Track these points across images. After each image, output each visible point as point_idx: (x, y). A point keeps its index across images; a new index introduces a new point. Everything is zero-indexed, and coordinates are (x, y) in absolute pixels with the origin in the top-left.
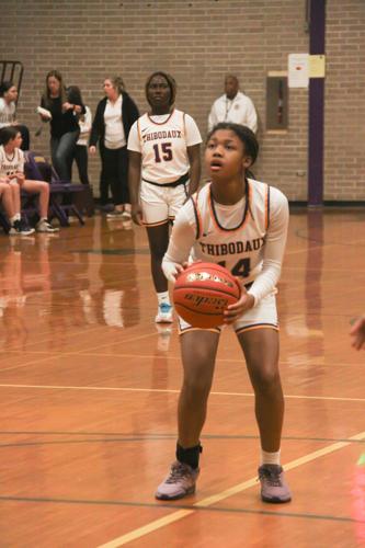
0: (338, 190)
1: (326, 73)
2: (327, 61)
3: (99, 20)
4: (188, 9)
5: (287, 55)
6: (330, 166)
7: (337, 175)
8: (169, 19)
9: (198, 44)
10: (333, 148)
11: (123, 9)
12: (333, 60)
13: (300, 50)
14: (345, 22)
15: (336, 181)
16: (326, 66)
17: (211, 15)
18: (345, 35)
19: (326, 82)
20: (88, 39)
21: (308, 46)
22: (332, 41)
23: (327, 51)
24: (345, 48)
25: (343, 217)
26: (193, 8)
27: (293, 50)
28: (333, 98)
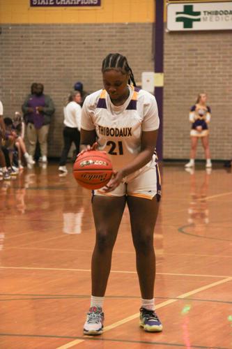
0: (172, 153)
1: (165, 84)
2: (165, 76)
3: (30, 51)
4: (83, 46)
5: (141, 73)
6: (166, 138)
7: (171, 143)
8: (72, 51)
9: (89, 66)
10: (168, 128)
11: (44, 45)
12: (168, 76)
13: (149, 70)
14: (175, 54)
15: (170, 147)
16: (164, 80)
17: (97, 49)
18: (175, 62)
19: (165, 89)
20: (24, 62)
21: (153, 68)
22: (168, 65)
23: (165, 71)
24: (175, 69)
25: (175, 168)
26: (86, 45)
27: (145, 70)
28: (168, 98)
